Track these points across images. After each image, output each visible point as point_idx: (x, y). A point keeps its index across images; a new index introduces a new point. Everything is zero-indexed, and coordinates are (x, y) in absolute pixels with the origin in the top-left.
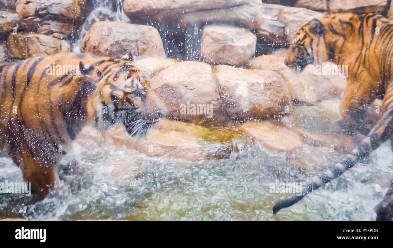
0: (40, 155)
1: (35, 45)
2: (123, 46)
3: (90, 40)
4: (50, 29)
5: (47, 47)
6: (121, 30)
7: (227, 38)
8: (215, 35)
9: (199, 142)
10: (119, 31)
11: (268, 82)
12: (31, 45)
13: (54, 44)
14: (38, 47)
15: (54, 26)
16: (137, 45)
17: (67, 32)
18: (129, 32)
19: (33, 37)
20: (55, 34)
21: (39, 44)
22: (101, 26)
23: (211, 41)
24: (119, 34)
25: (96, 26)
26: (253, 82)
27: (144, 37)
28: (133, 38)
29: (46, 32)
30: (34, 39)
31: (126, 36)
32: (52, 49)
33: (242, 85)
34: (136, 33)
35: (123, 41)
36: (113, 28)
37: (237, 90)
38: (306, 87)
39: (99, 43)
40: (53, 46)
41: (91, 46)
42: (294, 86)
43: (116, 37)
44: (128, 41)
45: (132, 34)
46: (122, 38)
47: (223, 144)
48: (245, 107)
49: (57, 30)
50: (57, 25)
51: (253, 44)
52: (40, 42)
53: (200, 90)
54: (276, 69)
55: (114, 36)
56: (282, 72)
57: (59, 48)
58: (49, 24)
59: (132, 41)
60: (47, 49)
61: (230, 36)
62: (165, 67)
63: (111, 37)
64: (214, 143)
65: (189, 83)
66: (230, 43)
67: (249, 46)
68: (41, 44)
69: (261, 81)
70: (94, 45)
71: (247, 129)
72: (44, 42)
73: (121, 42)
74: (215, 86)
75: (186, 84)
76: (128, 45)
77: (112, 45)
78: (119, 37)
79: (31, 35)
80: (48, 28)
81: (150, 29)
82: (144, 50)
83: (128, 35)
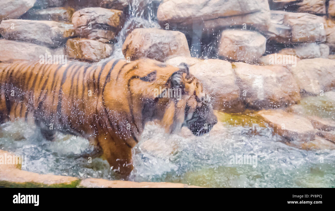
0: (120, 130)
1: (86, 48)
2: (159, 47)
3: (132, 44)
4: (97, 35)
5: (96, 49)
6: (157, 35)
7: (243, 40)
8: (233, 38)
9: (224, 125)
10: (156, 35)
11: (280, 76)
12: (84, 48)
13: (101, 47)
14: (89, 49)
15: (100, 33)
16: (169, 47)
17: (109, 37)
18: (163, 37)
19: (85, 42)
20: (101, 39)
21: (89, 47)
22: (141, 32)
23: (229, 42)
24: (156, 38)
25: (137, 32)
26: (267, 76)
27: (175, 40)
28: (166, 41)
29: (94, 37)
30: (86, 43)
31: (161, 39)
32: (99, 51)
33: (258, 79)
34: (169, 37)
35: (159, 43)
36: (151, 34)
37: (254, 82)
38: (312, 81)
39: (140, 46)
40: (100, 48)
41: (133, 48)
42: (301, 79)
43: (154, 40)
44: (162, 43)
45: (166, 38)
46: (158, 41)
47: (245, 127)
48: (261, 97)
49: (102, 36)
50: (102, 32)
51: (264, 44)
52: (90, 45)
53: (222, 83)
54: (285, 65)
55: (152, 40)
56: (290, 67)
57: (104, 50)
58: (96, 32)
59: (165, 44)
60: (95, 51)
61: (246, 37)
62: (192, 64)
63: (150, 41)
64: (237, 126)
65: (214, 77)
66: (246, 44)
67: (261, 46)
68: (91, 47)
69: (274, 75)
70: (136, 47)
71: (263, 115)
72: (93, 46)
73: (158, 44)
74: (236, 79)
75: (210, 77)
76: (163, 47)
77: (150, 47)
78: (156, 41)
79: (83, 40)
80: (95, 35)
81: (179, 34)
82: (175, 51)
83: (163, 39)
